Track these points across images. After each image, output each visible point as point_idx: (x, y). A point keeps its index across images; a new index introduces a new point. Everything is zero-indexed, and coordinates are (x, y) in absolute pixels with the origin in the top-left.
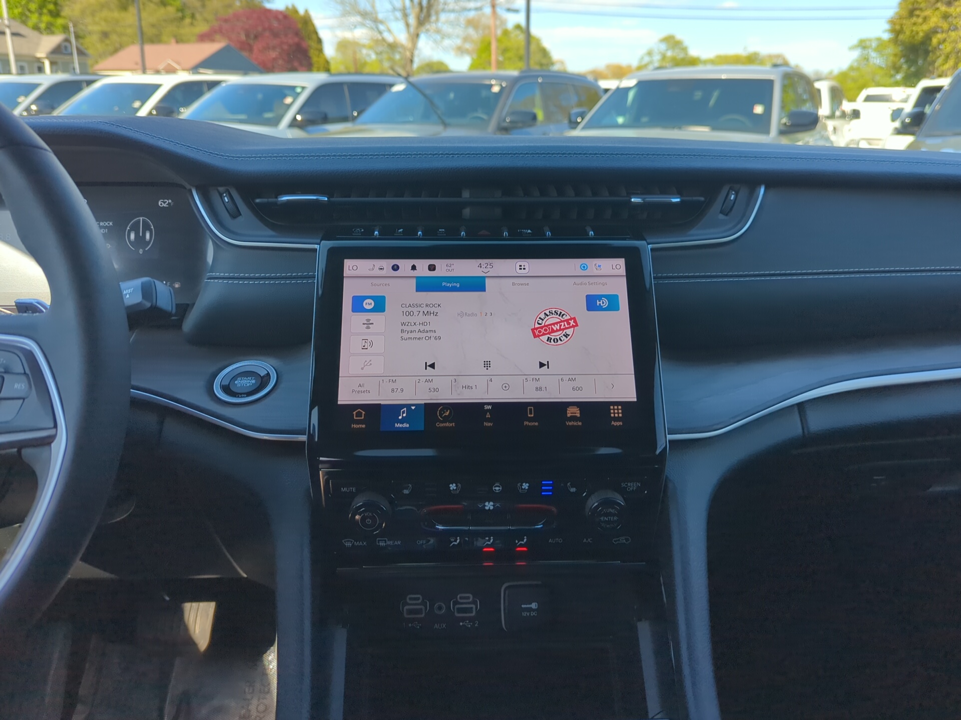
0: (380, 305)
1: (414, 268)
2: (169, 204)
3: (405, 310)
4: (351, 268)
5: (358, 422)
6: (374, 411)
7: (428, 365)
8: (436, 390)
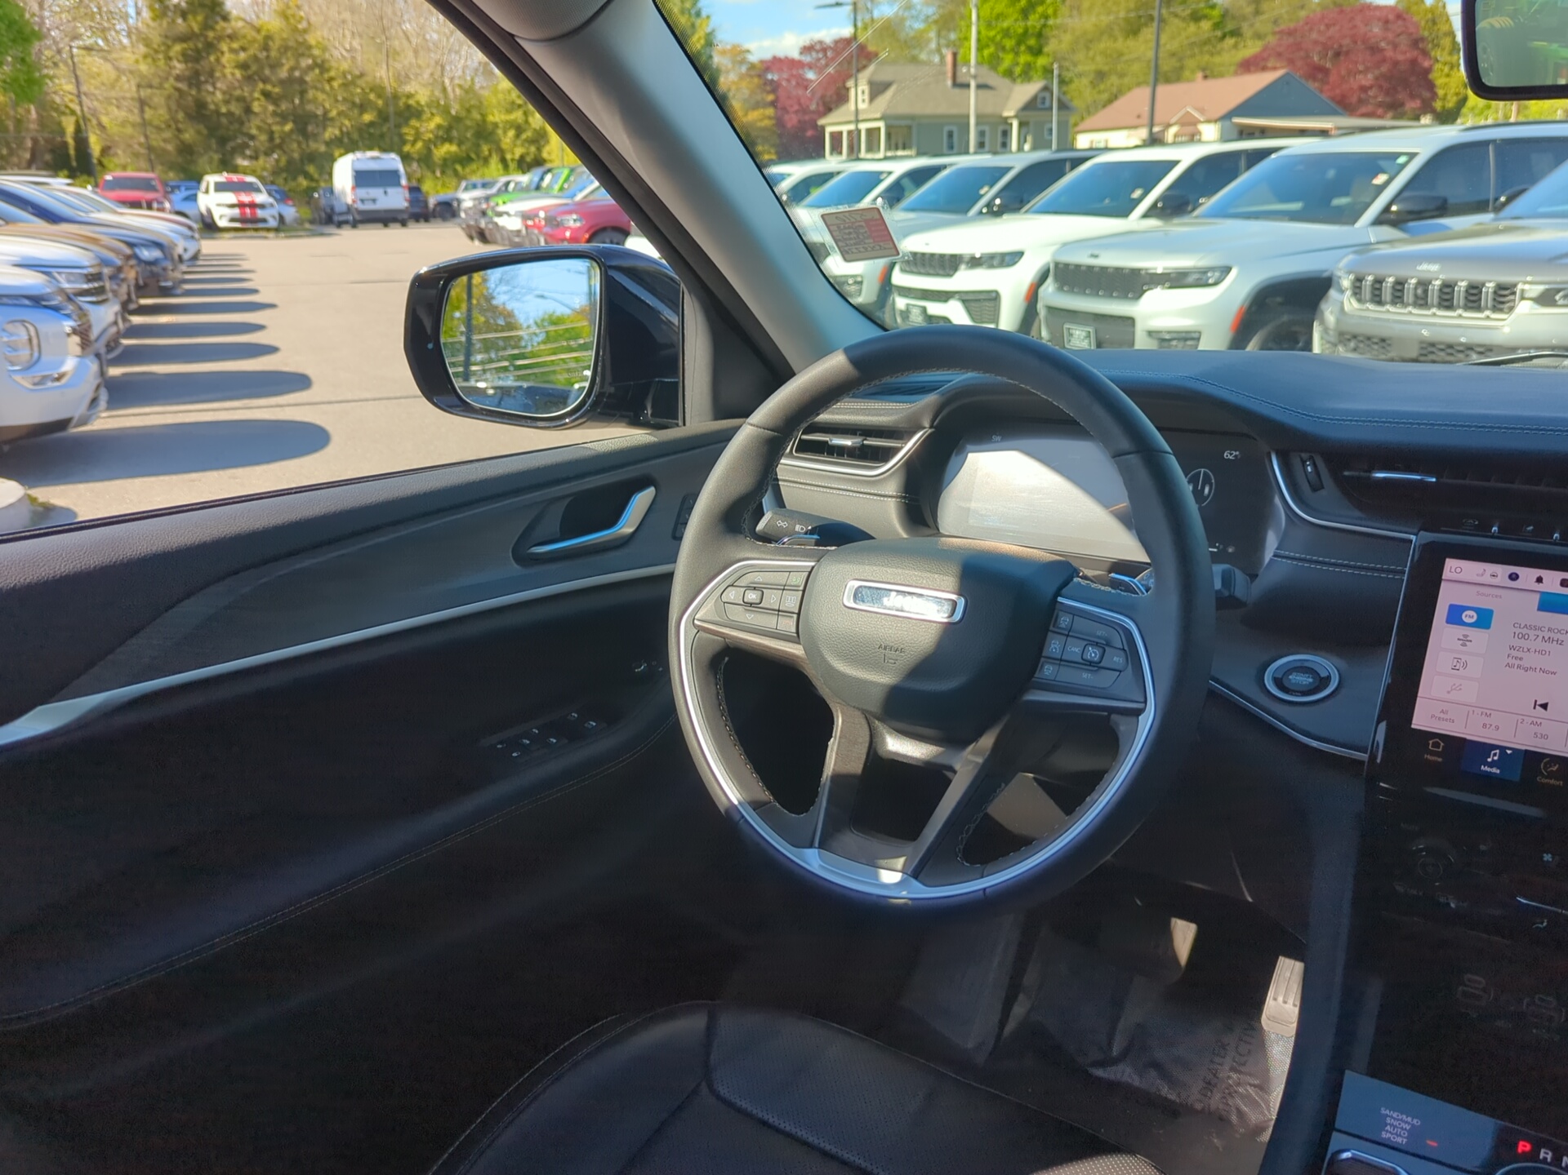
0: (1484, 619)
1: (1539, 580)
2: (1236, 456)
3: (1518, 631)
4: (1453, 570)
5: (1433, 753)
6: (1456, 746)
7: (1538, 703)
8: (1545, 737)
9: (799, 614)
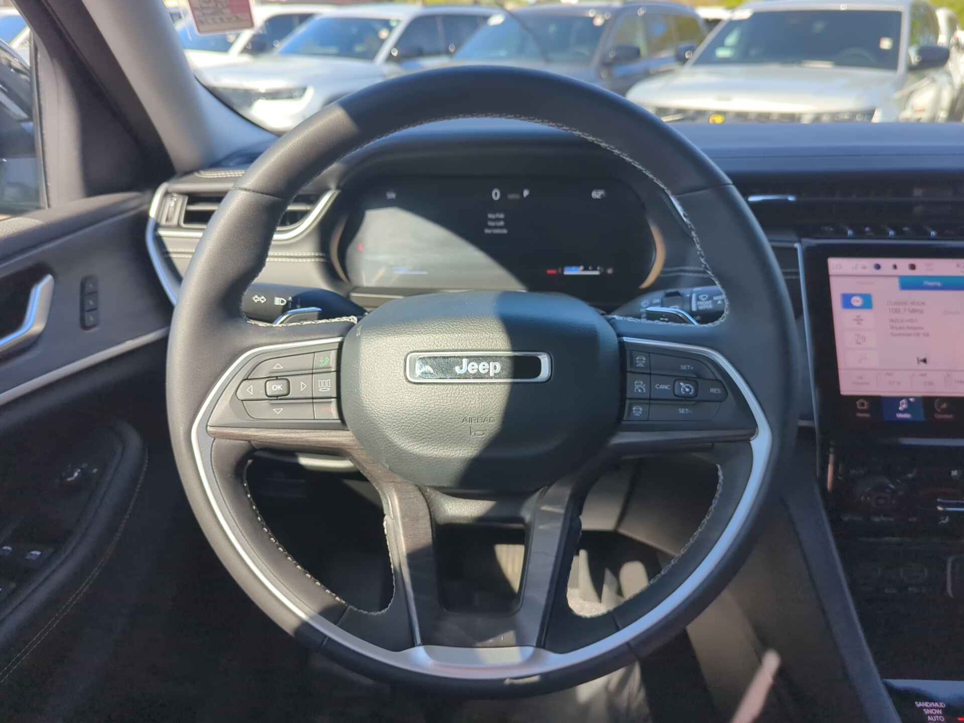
0: (867, 302)
1: (895, 267)
2: (601, 195)
3: (891, 307)
4: (834, 267)
5: (862, 411)
6: (876, 402)
7: (920, 359)
8: (931, 384)
9: (339, 398)
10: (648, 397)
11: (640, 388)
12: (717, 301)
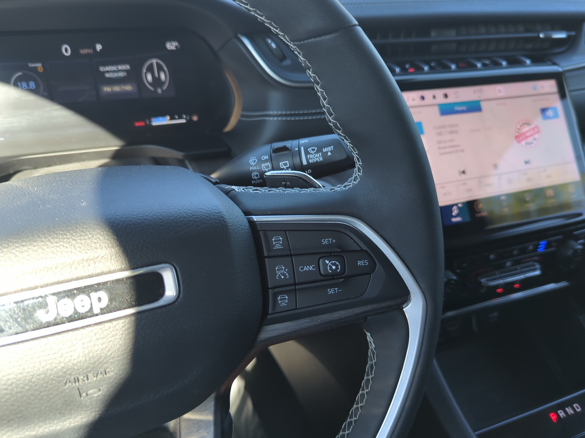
1: (434, 97)
2: (176, 47)
3: (436, 131)
7: (461, 171)
10: (293, 282)
11: (283, 274)
12: (327, 152)
